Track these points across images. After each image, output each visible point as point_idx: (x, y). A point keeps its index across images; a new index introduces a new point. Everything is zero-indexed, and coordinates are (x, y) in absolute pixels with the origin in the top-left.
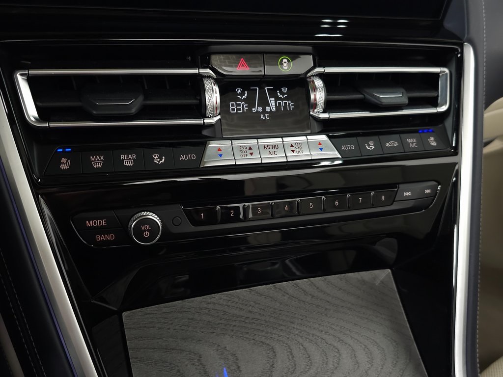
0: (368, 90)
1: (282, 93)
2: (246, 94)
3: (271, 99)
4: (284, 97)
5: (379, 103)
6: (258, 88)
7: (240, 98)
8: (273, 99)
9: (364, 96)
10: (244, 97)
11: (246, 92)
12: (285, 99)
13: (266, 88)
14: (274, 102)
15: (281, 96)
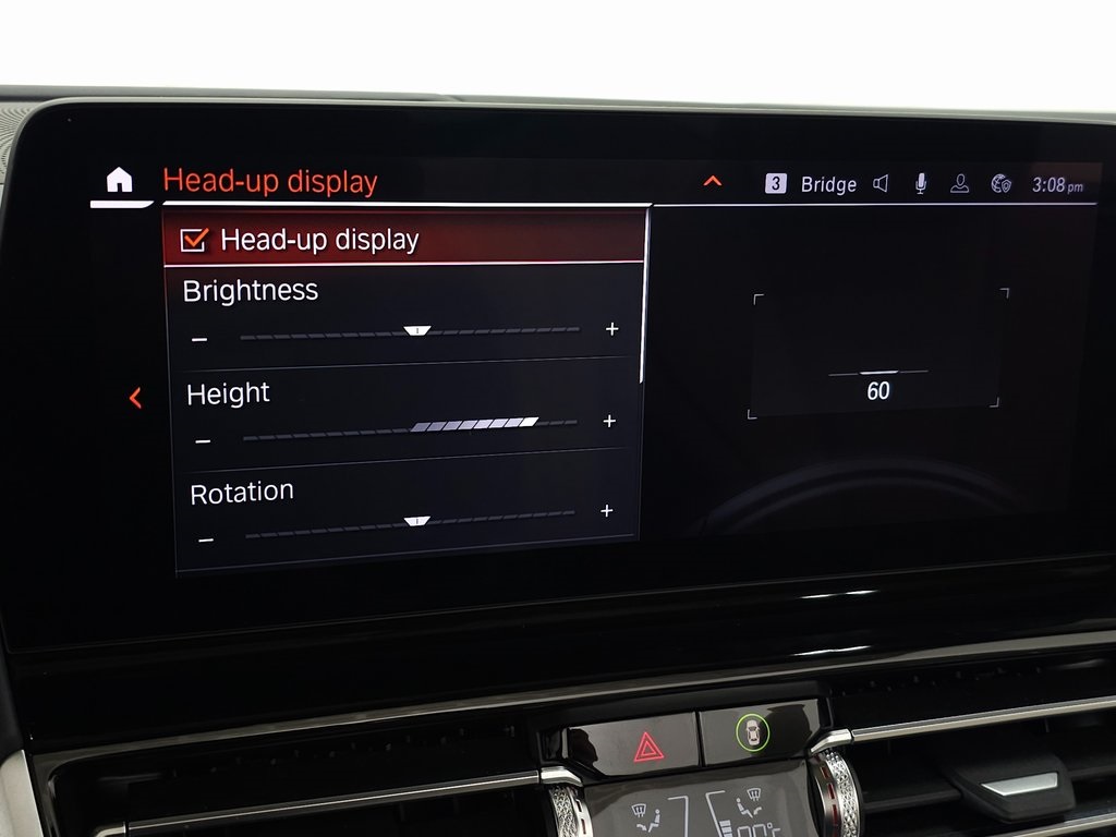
0: (969, 775)
1: (749, 805)
2: (658, 818)
3: (723, 823)
4: (755, 812)
5: (1001, 814)
6: (686, 798)
7: (644, 828)
8: (728, 823)
9: (960, 791)
10: (652, 825)
11: (657, 811)
12: (757, 820)
13: (707, 795)
14: (730, 829)
15: (747, 812)
